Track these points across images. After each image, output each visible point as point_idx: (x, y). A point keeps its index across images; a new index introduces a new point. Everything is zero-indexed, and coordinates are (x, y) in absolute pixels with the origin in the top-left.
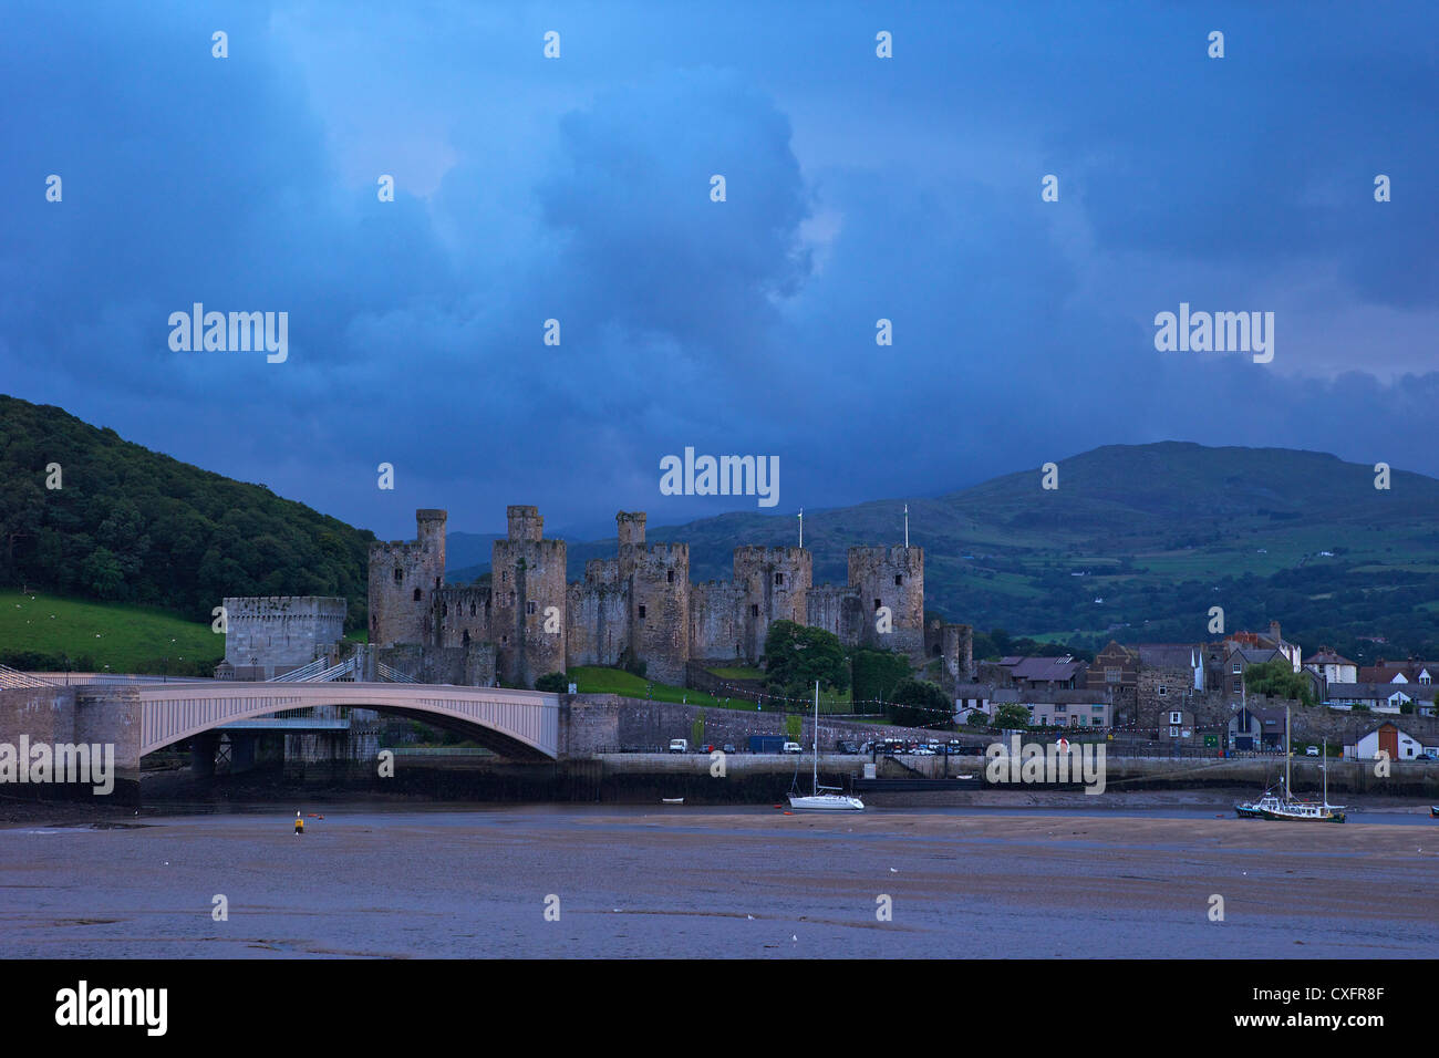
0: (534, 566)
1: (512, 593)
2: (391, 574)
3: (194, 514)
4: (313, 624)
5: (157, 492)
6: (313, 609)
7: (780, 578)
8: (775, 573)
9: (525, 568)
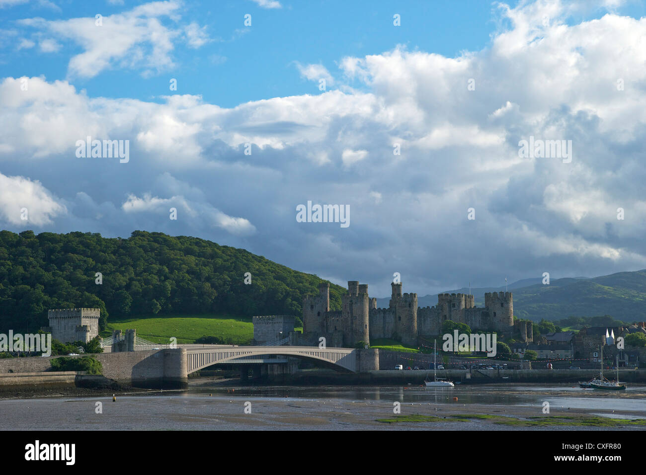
0: (356, 303)
1: (348, 313)
2: (309, 307)
3: (284, 286)
4: (282, 325)
5: (272, 278)
6: (281, 320)
7: (454, 305)
8: (452, 303)
9: (352, 303)
